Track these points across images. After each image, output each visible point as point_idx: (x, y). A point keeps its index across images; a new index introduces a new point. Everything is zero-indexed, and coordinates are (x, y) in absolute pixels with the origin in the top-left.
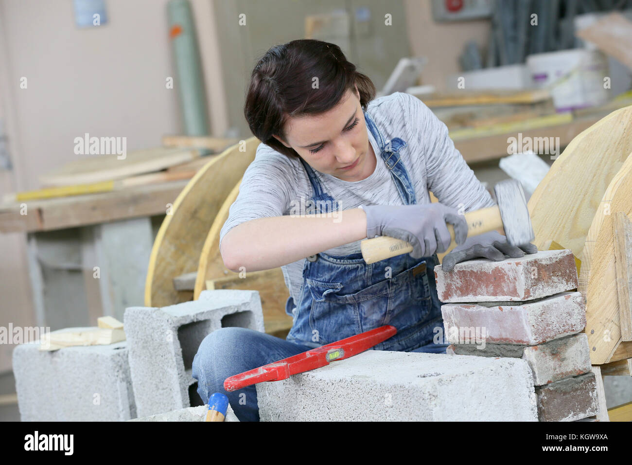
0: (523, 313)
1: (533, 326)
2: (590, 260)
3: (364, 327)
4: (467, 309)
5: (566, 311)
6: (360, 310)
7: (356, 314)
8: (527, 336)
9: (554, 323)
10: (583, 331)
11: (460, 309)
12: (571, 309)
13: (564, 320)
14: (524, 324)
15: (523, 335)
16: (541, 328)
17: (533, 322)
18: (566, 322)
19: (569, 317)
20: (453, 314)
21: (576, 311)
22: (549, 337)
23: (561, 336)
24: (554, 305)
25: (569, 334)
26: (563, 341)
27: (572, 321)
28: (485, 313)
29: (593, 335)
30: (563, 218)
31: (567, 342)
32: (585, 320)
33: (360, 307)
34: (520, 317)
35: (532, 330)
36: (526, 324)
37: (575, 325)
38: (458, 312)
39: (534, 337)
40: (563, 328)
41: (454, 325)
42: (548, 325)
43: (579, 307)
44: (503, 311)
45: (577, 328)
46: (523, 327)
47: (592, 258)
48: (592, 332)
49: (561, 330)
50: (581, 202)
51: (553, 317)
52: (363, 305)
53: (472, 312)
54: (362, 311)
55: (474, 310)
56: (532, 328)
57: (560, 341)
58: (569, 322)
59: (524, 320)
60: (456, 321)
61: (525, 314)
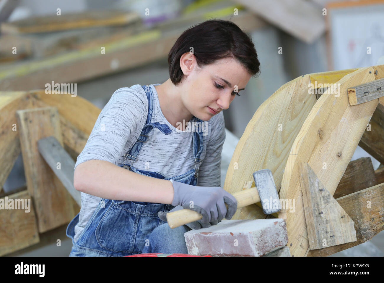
0: (249, 237)
1: (257, 245)
2: (286, 196)
3: (137, 239)
4: (205, 235)
5: (276, 232)
6: (139, 224)
7: (135, 227)
8: (253, 252)
9: (269, 242)
10: (286, 245)
11: (200, 235)
12: (278, 231)
13: (275, 239)
14: (250, 243)
15: (249, 251)
16: (261, 246)
17: (256, 242)
18: (276, 240)
19: (277, 236)
20: (194, 239)
21: (282, 232)
22: (267, 251)
23: (274, 250)
24: (268, 229)
25: (278, 248)
26: (275, 253)
27: (280, 239)
28: (219, 237)
29: (291, 248)
30: (257, 164)
31: (277, 253)
32: (287, 237)
33: (140, 222)
34: (247, 239)
35: (256, 248)
36: (252, 244)
37: (281, 242)
38: (198, 237)
39: (257, 252)
40: (275, 244)
41: (195, 246)
42: (265, 243)
43: (283, 229)
44: (234, 235)
45: (283, 243)
46: (249, 246)
47: (288, 194)
48: (291, 245)
49: (273, 246)
50: (267, 152)
51: (268, 238)
52: (142, 221)
53: (209, 237)
54: (140, 225)
55: (211, 236)
56: (256, 246)
57: (273, 253)
58: (278, 240)
59: (250, 241)
60: (197, 243)
61: (250, 237)
